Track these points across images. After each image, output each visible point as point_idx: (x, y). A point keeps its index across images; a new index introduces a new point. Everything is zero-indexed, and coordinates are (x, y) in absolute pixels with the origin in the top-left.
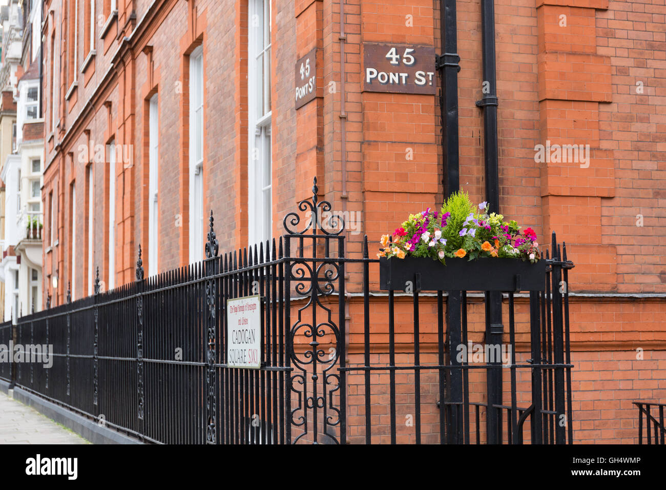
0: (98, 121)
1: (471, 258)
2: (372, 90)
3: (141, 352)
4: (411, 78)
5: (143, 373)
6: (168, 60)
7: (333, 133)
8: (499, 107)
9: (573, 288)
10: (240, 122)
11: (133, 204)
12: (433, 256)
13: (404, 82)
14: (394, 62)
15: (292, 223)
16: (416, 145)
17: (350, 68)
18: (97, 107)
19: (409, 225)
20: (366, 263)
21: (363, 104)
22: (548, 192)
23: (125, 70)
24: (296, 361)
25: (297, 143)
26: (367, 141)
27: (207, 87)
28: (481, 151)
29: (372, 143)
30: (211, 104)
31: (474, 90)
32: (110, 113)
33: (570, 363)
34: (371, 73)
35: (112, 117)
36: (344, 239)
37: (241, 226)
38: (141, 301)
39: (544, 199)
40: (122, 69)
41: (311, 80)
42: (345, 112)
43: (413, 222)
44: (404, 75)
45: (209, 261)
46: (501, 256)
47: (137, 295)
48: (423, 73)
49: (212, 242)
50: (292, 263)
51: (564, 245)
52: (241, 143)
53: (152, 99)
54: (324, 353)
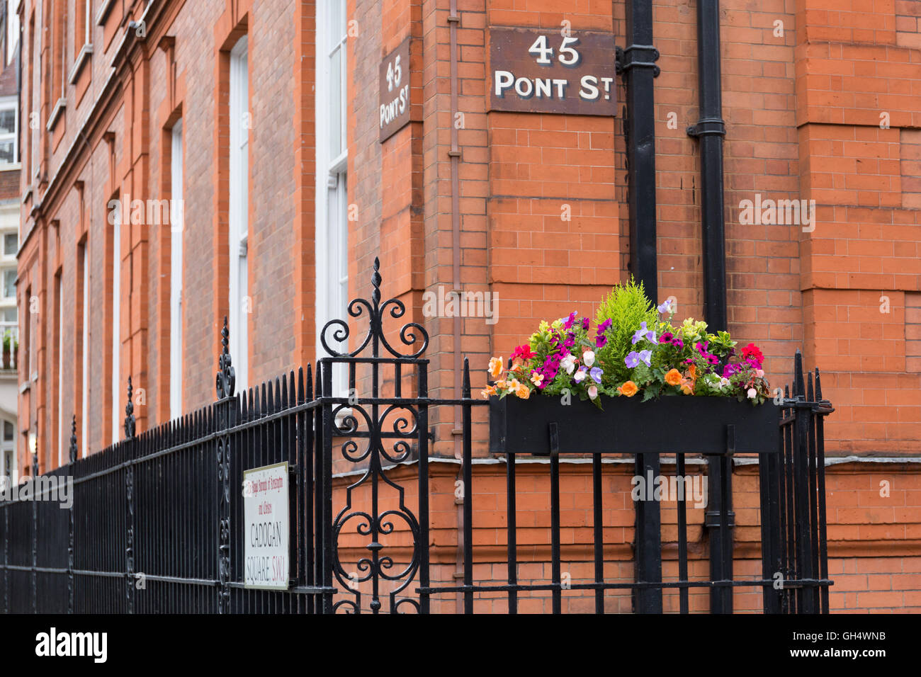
0: (95, 167)
1: (648, 396)
2: (505, 108)
3: (132, 562)
4: (572, 87)
5: (134, 599)
6: (196, 61)
7: (438, 182)
8: (727, 137)
9: (857, 449)
10: (302, 166)
11: (145, 308)
12: (581, 394)
13: (560, 94)
14: (543, 60)
15: (335, 336)
16: (581, 203)
17: (466, 70)
18: (93, 143)
19: (539, 339)
20: (467, 406)
21: (490, 132)
22: (813, 282)
23: (133, 78)
24: (341, 575)
25: (383, 201)
26: (499, 197)
27: (253, 105)
28: (696, 213)
29: (505, 199)
30: (259, 135)
31: (683, 107)
32: (113, 152)
33: (827, 578)
34: (504, 79)
35: (115, 158)
36: (428, 365)
37: (304, 344)
38: (132, 474)
39: (805, 294)
40: (130, 77)
41: (402, 91)
42: (458, 146)
43: (546, 334)
44: (561, 83)
45: (222, 404)
46: (700, 393)
47: (126, 464)
48: (594, 80)
49: (225, 372)
50: (334, 406)
51: (817, 374)
52: (303, 202)
53: (176, 128)
54: (392, 563)
